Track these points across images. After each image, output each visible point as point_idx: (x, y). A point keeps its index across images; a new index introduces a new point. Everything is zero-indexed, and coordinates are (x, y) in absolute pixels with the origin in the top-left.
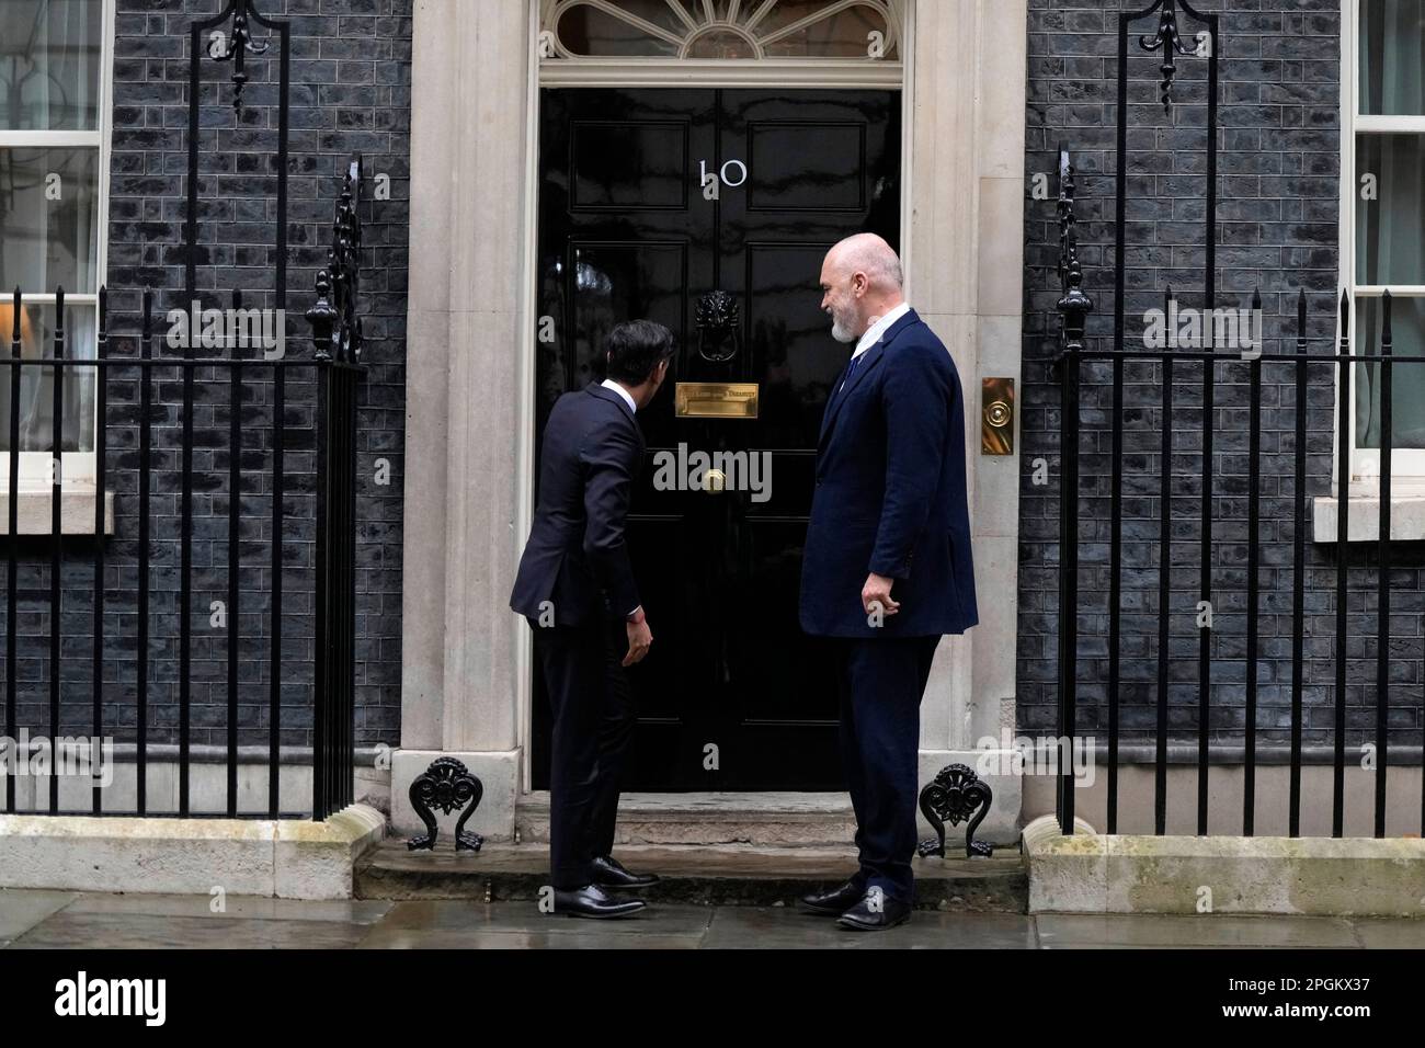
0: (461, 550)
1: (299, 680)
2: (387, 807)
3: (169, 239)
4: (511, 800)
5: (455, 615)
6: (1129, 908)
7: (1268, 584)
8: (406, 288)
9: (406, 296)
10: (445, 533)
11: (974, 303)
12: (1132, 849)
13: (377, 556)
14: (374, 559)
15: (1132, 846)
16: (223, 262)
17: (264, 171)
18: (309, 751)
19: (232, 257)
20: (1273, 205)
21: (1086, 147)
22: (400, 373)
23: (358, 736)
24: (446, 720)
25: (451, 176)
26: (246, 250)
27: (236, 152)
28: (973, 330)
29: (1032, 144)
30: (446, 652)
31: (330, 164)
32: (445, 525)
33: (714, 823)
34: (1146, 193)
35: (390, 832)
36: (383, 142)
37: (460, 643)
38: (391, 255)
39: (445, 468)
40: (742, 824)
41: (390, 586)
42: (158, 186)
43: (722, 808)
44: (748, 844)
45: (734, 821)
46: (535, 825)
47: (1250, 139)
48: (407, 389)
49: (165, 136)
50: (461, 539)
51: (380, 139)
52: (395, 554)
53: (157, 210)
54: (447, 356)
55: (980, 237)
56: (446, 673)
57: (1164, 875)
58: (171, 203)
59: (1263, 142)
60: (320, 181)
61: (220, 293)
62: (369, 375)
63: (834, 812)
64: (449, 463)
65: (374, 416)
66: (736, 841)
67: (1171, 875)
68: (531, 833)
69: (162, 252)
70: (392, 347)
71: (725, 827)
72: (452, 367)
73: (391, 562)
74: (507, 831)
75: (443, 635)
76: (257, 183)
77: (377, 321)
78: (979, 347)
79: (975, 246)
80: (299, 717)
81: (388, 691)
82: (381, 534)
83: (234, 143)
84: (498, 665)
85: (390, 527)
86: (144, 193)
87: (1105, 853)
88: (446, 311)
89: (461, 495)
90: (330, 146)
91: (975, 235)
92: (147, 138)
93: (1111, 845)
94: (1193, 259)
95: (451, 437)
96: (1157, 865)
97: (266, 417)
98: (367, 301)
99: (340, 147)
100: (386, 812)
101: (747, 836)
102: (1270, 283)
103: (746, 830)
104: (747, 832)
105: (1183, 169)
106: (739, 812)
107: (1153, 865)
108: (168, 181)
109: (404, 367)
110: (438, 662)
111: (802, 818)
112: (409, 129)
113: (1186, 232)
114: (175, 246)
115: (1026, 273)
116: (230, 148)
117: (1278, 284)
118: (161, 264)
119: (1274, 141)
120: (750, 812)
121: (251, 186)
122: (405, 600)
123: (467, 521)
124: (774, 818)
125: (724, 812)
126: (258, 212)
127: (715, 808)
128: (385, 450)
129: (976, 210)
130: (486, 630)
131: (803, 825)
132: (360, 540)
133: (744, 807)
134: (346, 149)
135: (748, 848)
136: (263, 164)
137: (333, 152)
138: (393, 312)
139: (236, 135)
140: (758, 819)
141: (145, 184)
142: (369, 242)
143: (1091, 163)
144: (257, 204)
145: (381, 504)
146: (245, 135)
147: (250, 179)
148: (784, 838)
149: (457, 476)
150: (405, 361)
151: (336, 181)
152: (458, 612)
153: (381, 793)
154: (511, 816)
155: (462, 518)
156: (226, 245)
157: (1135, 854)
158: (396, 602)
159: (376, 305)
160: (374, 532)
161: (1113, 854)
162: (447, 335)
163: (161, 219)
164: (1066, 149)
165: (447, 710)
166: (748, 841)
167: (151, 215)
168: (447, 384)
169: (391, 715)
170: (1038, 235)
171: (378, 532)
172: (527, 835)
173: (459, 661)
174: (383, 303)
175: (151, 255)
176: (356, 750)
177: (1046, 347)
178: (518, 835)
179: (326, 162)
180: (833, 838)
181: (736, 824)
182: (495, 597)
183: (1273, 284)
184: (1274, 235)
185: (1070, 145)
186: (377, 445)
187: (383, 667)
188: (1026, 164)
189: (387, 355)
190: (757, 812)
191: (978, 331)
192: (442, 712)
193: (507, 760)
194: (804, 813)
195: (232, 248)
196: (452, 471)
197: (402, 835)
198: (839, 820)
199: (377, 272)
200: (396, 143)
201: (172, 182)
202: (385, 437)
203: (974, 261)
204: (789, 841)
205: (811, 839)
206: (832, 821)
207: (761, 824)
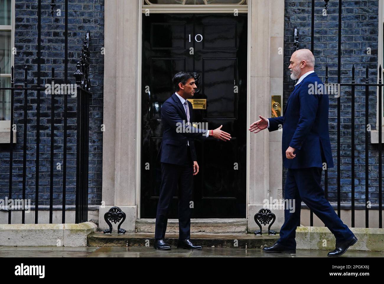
0: (120, 146)
1: (72, 186)
2: (98, 223)
3: (33, 56)
4: (134, 220)
5: (118, 165)
6: (318, 248)
7: (357, 156)
8: (103, 71)
9: (103, 73)
10: (115, 142)
11: (269, 73)
12: (318, 230)
13: (95, 149)
14: (94, 149)
15: (318, 229)
16: (49, 63)
17: (61, 36)
18: (74, 206)
19: (52, 62)
20: (358, 44)
21: (302, 28)
22: (102, 96)
23: (89, 202)
24: (115, 196)
25: (116, 37)
26: (56, 59)
27: (53, 31)
28: (269, 81)
29: (286, 27)
30: (115, 176)
31: (81, 35)
32: (115, 139)
33: (194, 226)
34: (320, 41)
35: (99, 230)
36: (96, 28)
37: (119, 174)
38: (99, 61)
39: (115, 123)
40: (202, 226)
41: (99, 158)
42: (29, 41)
44: (204, 232)
45: (200, 225)
46: (141, 227)
47: (351, 25)
48: (104, 100)
49: (31, 26)
50: (120, 143)
51: (95, 27)
52: (100, 148)
53: (29, 48)
54: (116, 90)
55: (271, 54)
56: (115, 182)
57: (328, 238)
58: (33, 46)
59: (355, 25)
60: (78, 40)
61: (48, 72)
62: (93, 96)
63: (229, 223)
64: (116, 121)
65: (94, 108)
66: (200, 231)
67: (330, 238)
68: (140, 230)
69: (30, 60)
70: (99, 88)
71: (197, 227)
72: (117, 93)
73: (99, 151)
74: (133, 229)
75: (114, 172)
76: (59, 40)
77: (95, 80)
78: (271, 87)
79: (269, 57)
80: (71, 197)
81: (98, 188)
82: (96, 143)
83: (52, 28)
84: (131, 180)
85: (99, 140)
86: (25, 43)
87: (310, 232)
88: (115, 77)
89: (120, 130)
90: (81, 29)
91: (269, 54)
92: (26, 26)
93: (312, 229)
94: (334, 60)
95: (117, 113)
96: (325, 235)
97: (62, 108)
98: (92, 75)
99: (84, 29)
100: (97, 224)
101: (204, 230)
102: (357, 67)
103: (203, 228)
104: (203, 229)
105: (331, 34)
106: (201, 223)
107: (324, 235)
108: (32, 39)
109: (103, 94)
110: (113, 179)
111: (220, 225)
112: (104, 24)
113: (332, 53)
114: (35, 58)
115: (284, 65)
116: (51, 29)
117: (360, 67)
118: (30, 64)
119: (358, 25)
120: (204, 223)
121: (57, 41)
122: (103, 162)
123: (121, 138)
124: (211, 225)
125: (197, 223)
126: (60, 48)
127: (194, 222)
128: (97, 118)
129: (269, 46)
130: (127, 170)
131: (220, 227)
132: (90, 144)
134: (85, 30)
136: (61, 34)
137: (81, 31)
138: (100, 78)
139: (52, 26)
140: (207, 225)
141: (25, 40)
142: (92, 57)
143: (303, 32)
144: (59, 46)
145: (96, 134)
146: (55, 26)
147: (57, 39)
148: (214, 230)
149: (118, 124)
150: (103, 92)
151: (83, 40)
152: (119, 165)
153: (96, 218)
154: (134, 224)
155: (120, 137)
156: (50, 58)
157: (319, 232)
158: (100, 162)
159: (95, 76)
160: (94, 142)
161: (312, 232)
162: (116, 84)
163: (30, 50)
164: (296, 28)
165: (115, 193)
166: (204, 231)
167: (27, 49)
168: (116, 98)
169: (99, 195)
170: (288, 54)
171: (95, 142)
172: (139, 230)
173: (119, 179)
174: (97, 75)
175: (27, 61)
176: (89, 206)
177: (290, 87)
178: (136, 230)
179: (79, 34)
180: (229, 230)
182: (130, 160)
183: (358, 67)
184: (358, 53)
185: (297, 27)
186: (95, 116)
187: (97, 181)
188: (284, 33)
189: (98, 90)
190: (206, 223)
191: (270, 81)
192: (114, 194)
193: (133, 208)
194: (220, 223)
195: (52, 59)
196: (117, 124)
197: (102, 231)
198: (231, 225)
199: (95, 66)
200: (100, 28)
201: (33, 40)
202: (97, 114)
203: (269, 61)
204: (216, 231)
205: (222, 231)
206: (229, 225)
207: (208, 226)
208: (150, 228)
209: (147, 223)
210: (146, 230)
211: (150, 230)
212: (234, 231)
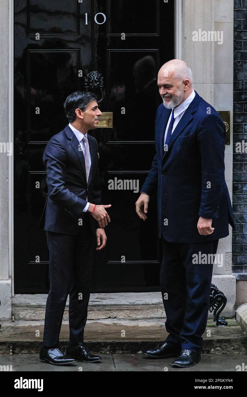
4: (9, 302)
11: (213, 79)
28: (213, 90)
33: (100, 310)
40: (112, 310)
43: (103, 303)
44: (115, 319)
45: (109, 309)
46: (21, 313)
55: (215, 49)
63: (153, 304)
66: (110, 318)
68: (19, 317)
71: (106, 312)
74: (9, 316)
78: (215, 98)
79: (213, 53)
91: (213, 48)
101: (115, 316)
104: (115, 314)
111: (139, 307)
115: (235, 65)
120: (116, 305)
124: (127, 307)
125: (105, 305)
127: (100, 303)
131: (139, 310)
133: (113, 302)
135: (116, 321)
140: (119, 308)
148: (131, 316)
154: (10, 309)
166: (115, 318)
170: (239, 47)
172: (17, 317)
177: (243, 97)
178: (13, 317)
180: (153, 315)
181: (109, 310)
188: (234, 16)
190: (119, 305)
193: (8, 284)
194: (139, 305)
198: (155, 308)
203: (213, 60)
204: (133, 317)
205: (143, 316)
206: (153, 308)
207: (121, 310)
208: (34, 314)
209: (29, 306)
210: (28, 317)
211: (34, 316)
212: (160, 316)
